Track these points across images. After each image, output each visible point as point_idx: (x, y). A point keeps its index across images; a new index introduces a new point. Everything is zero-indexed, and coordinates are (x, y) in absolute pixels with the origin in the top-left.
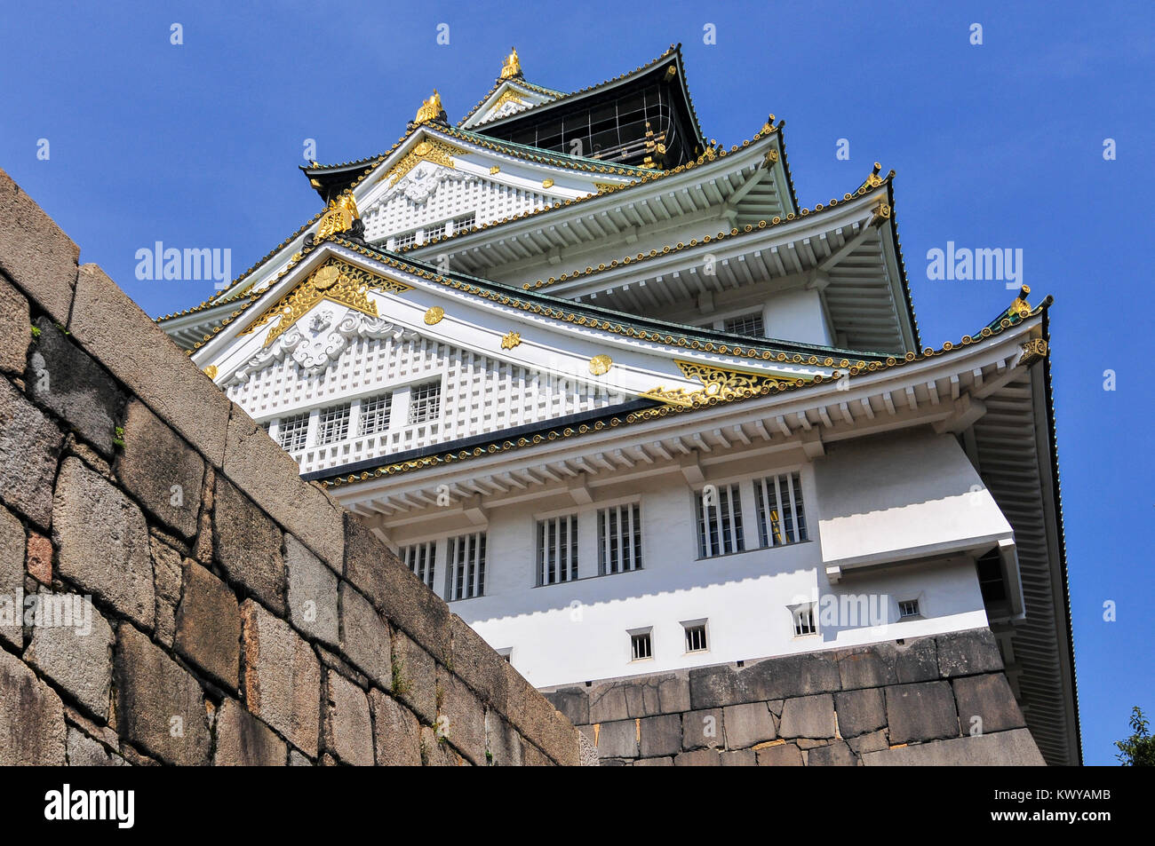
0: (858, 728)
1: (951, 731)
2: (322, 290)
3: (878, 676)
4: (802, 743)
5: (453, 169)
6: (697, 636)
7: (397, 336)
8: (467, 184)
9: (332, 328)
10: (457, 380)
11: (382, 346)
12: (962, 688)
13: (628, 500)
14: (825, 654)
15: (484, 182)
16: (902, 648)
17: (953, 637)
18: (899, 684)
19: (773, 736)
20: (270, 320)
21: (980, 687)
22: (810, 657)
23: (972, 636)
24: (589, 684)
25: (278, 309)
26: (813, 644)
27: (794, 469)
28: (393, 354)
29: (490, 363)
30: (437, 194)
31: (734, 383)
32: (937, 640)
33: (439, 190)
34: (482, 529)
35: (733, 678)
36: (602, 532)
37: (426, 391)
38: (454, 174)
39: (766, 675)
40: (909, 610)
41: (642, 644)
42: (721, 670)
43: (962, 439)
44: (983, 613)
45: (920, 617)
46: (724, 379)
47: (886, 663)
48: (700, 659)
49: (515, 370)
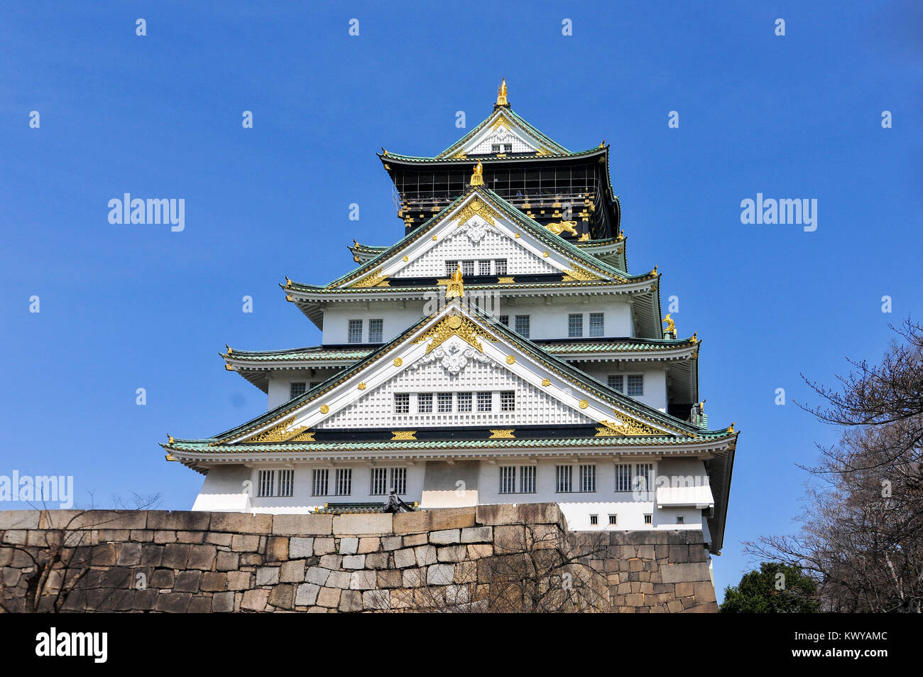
0: (661, 557)
1: (686, 561)
2: (453, 329)
3: (668, 541)
4: (644, 560)
5: (494, 226)
6: (613, 519)
7: (493, 365)
8: (502, 238)
9: (460, 353)
10: (522, 395)
11: (486, 367)
12: (691, 548)
13: (592, 464)
14: (653, 532)
15: (511, 240)
16: (676, 532)
17: (691, 531)
18: (674, 544)
19: (635, 556)
20: (427, 339)
21: (697, 548)
22: (648, 533)
23: (697, 532)
24: (576, 532)
25: (430, 333)
26: (649, 527)
27: (650, 463)
28: (491, 372)
29: (536, 390)
30: (485, 239)
31: (634, 425)
32: (687, 532)
33: (486, 237)
34: (535, 465)
35: (624, 536)
36: (581, 474)
37: (508, 395)
38: (494, 230)
39: (635, 537)
40: (680, 520)
41: (594, 519)
42: (620, 533)
43: (705, 462)
44: (701, 525)
45: (683, 523)
46: (630, 422)
47: (671, 537)
48: (613, 528)
49: (547, 396)
